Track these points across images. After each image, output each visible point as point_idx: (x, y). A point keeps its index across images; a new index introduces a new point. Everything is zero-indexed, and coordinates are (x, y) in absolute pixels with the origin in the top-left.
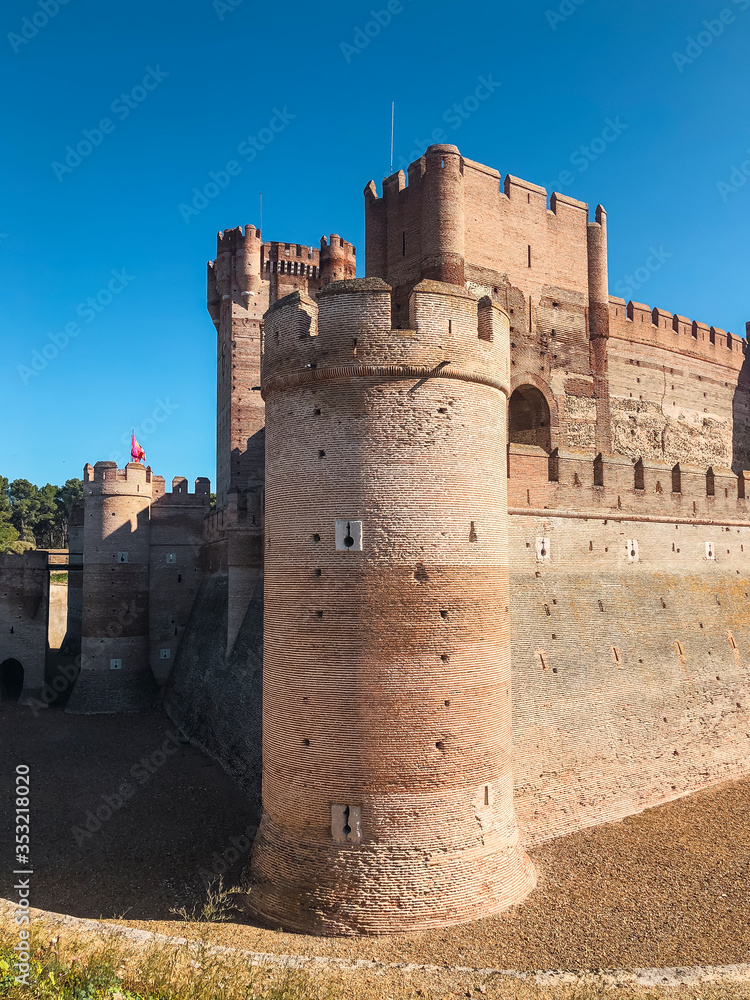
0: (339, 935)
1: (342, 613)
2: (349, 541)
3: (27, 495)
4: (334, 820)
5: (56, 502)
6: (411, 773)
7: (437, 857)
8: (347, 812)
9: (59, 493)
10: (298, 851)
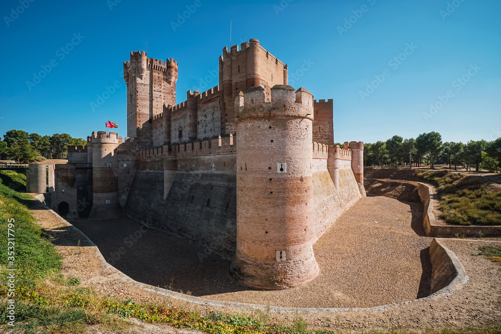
0: (284, 289)
1: (280, 192)
2: (282, 170)
3: (37, 139)
4: (277, 256)
5: (50, 142)
6: (299, 239)
7: (306, 262)
8: (281, 253)
9: (51, 139)
10: (264, 266)
